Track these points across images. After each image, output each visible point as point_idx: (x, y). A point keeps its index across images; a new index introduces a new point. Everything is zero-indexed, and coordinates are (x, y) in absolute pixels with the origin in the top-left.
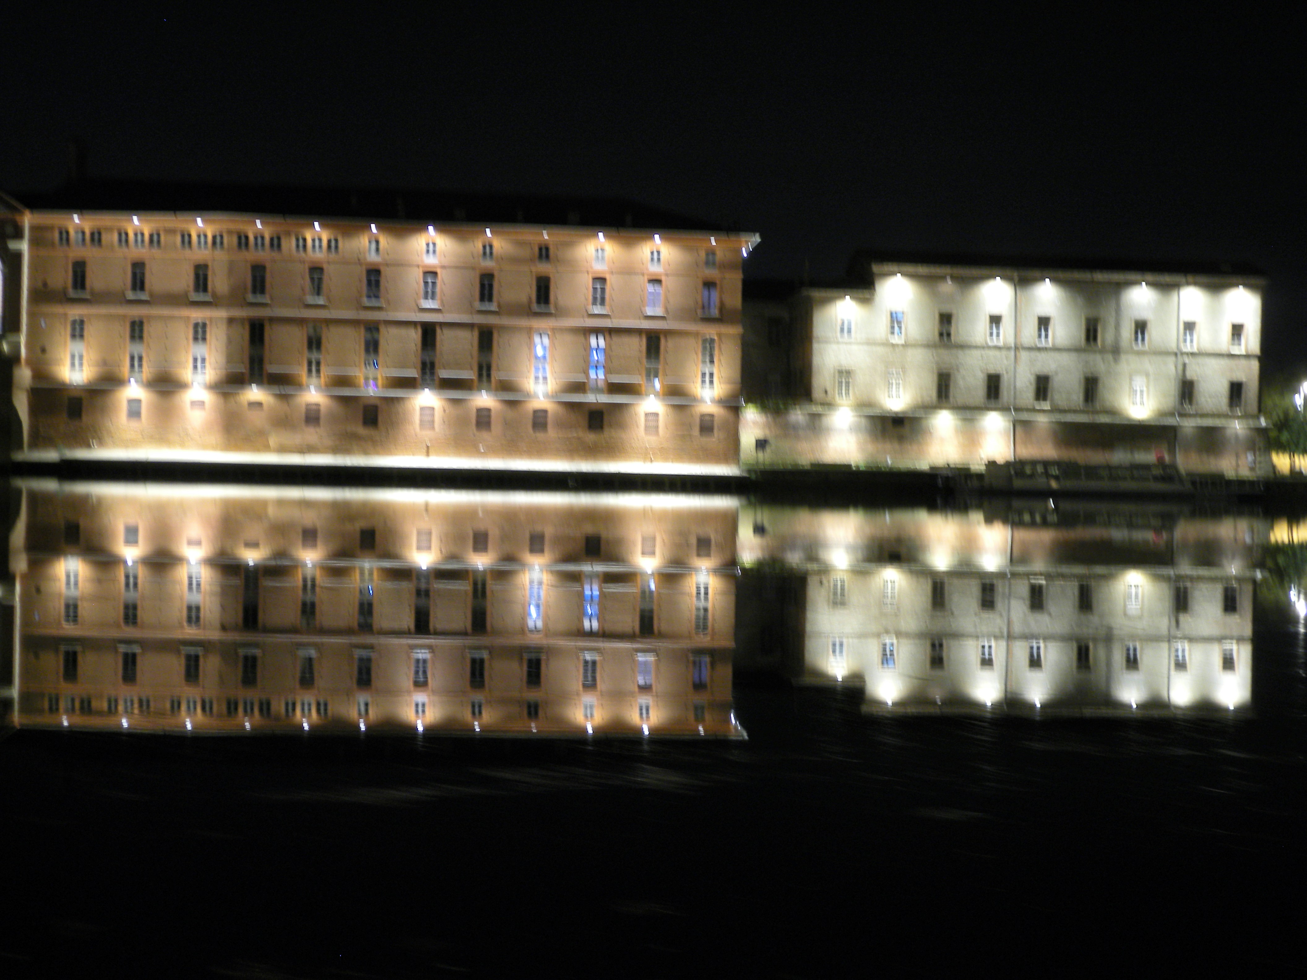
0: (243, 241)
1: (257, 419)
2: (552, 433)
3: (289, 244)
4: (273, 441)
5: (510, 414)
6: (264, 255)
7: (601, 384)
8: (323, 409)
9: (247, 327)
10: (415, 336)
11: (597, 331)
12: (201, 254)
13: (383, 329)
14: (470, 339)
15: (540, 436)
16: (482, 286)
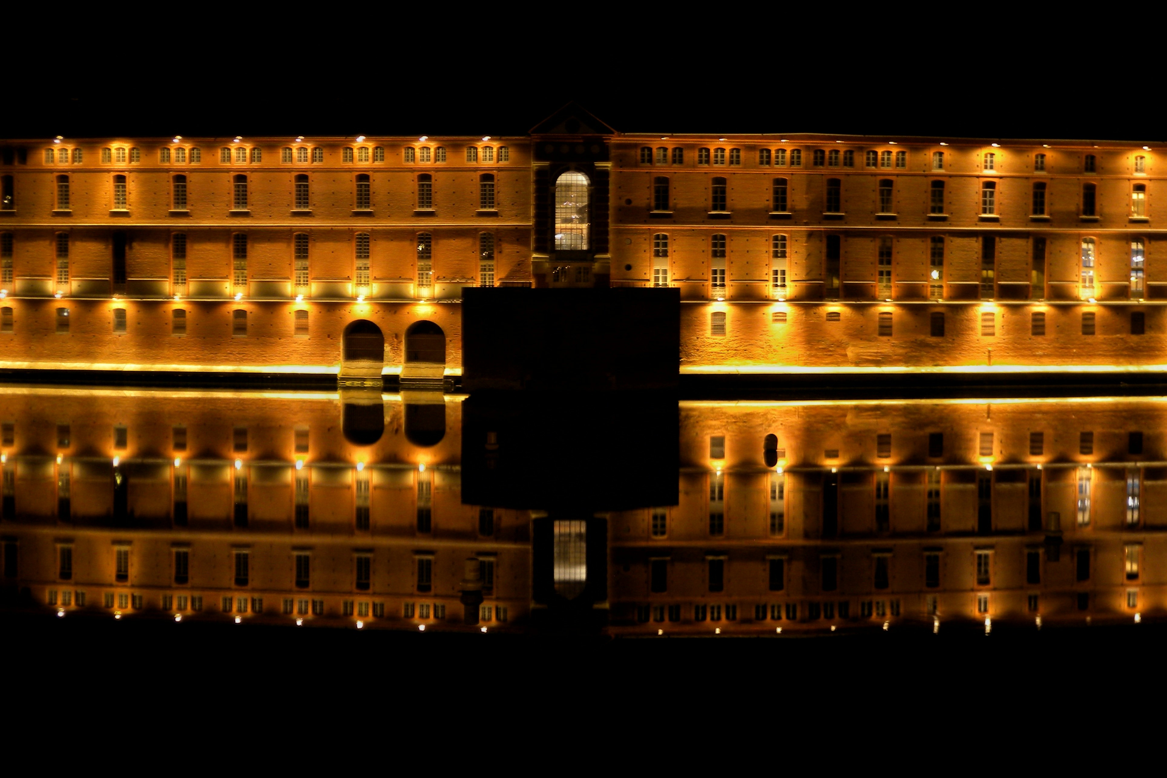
0: (819, 158)
1: (835, 330)
2: (1099, 336)
3: (860, 159)
4: (851, 352)
5: (1063, 319)
6: (839, 171)
7: (1140, 288)
8: (895, 318)
9: (825, 240)
10: (976, 245)
11: (1137, 238)
12: (780, 170)
13: (948, 239)
14: (1025, 247)
15: (1090, 339)
16: (1035, 195)
